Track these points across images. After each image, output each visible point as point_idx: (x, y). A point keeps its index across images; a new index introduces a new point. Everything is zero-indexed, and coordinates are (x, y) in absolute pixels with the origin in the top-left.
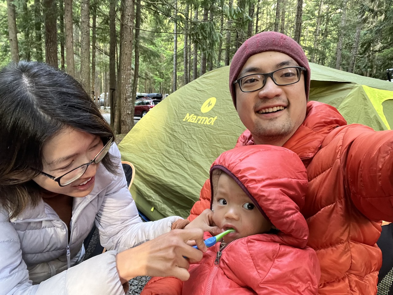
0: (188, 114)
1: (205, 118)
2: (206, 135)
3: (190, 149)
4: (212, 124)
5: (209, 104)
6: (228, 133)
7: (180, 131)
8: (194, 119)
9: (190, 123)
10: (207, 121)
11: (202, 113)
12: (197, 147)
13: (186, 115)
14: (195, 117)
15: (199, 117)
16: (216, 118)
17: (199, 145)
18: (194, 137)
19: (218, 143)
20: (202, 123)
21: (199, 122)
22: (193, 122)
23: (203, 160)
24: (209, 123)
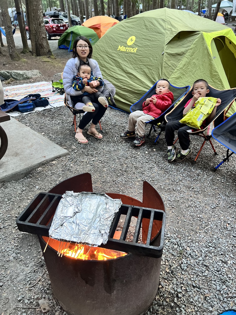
0: (120, 46)
1: (130, 48)
2: (133, 58)
3: (125, 66)
4: (135, 52)
5: (132, 40)
6: (145, 57)
7: (117, 56)
8: (124, 49)
9: (122, 51)
10: (132, 50)
11: (128, 45)
12: (129, 65)
13: (119, 47)
14: (125, 48)
15: (126, 48)
16: (137, 48)
17: (130, 64)
18: (126, 59)
19: (140, 62)
20: (129, 51)
21: (127, 51)
22: (124, 51)
23: (133, 71)
24: (133, 51)
